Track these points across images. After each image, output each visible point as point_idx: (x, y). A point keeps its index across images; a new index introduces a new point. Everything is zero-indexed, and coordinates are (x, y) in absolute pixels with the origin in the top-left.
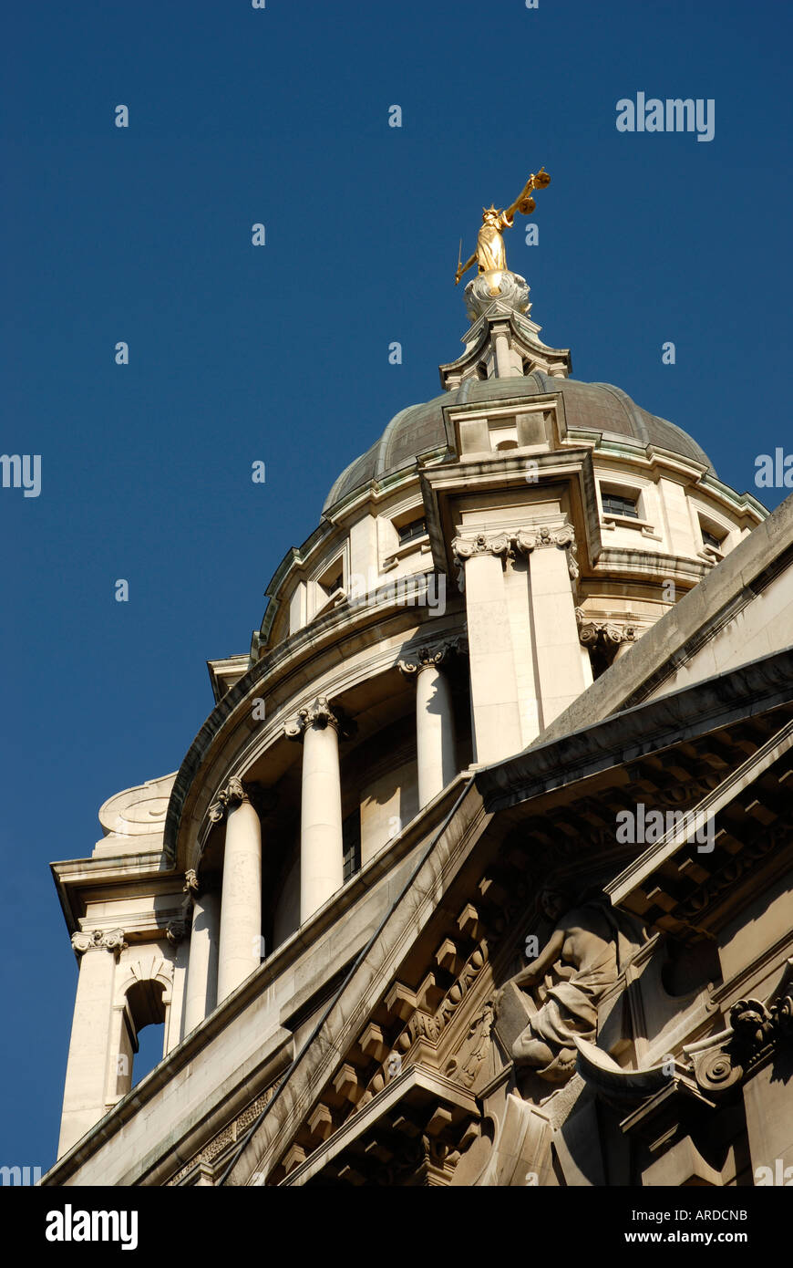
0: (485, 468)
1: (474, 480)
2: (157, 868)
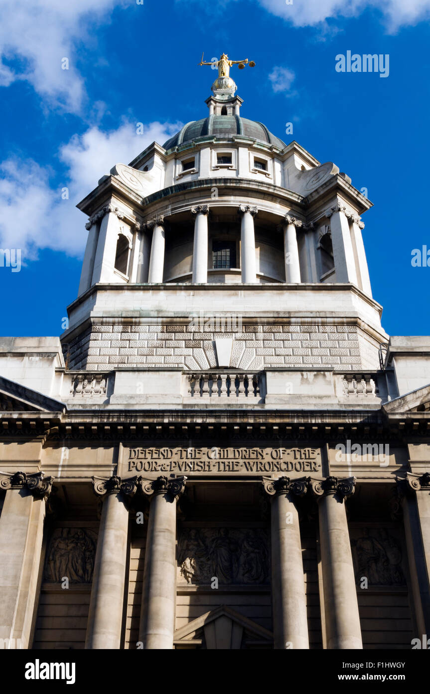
0: (351, 188)
1: (347, 188)
2: (139, 202)
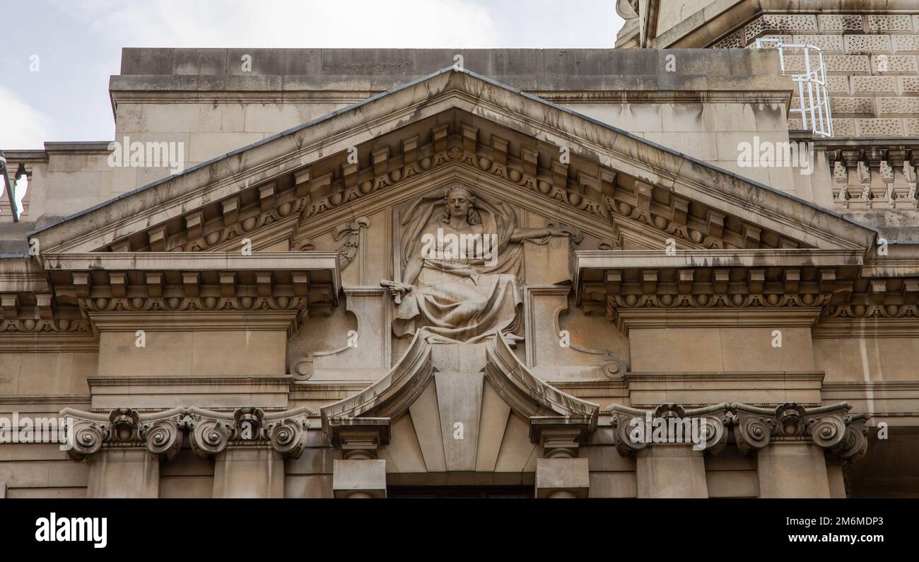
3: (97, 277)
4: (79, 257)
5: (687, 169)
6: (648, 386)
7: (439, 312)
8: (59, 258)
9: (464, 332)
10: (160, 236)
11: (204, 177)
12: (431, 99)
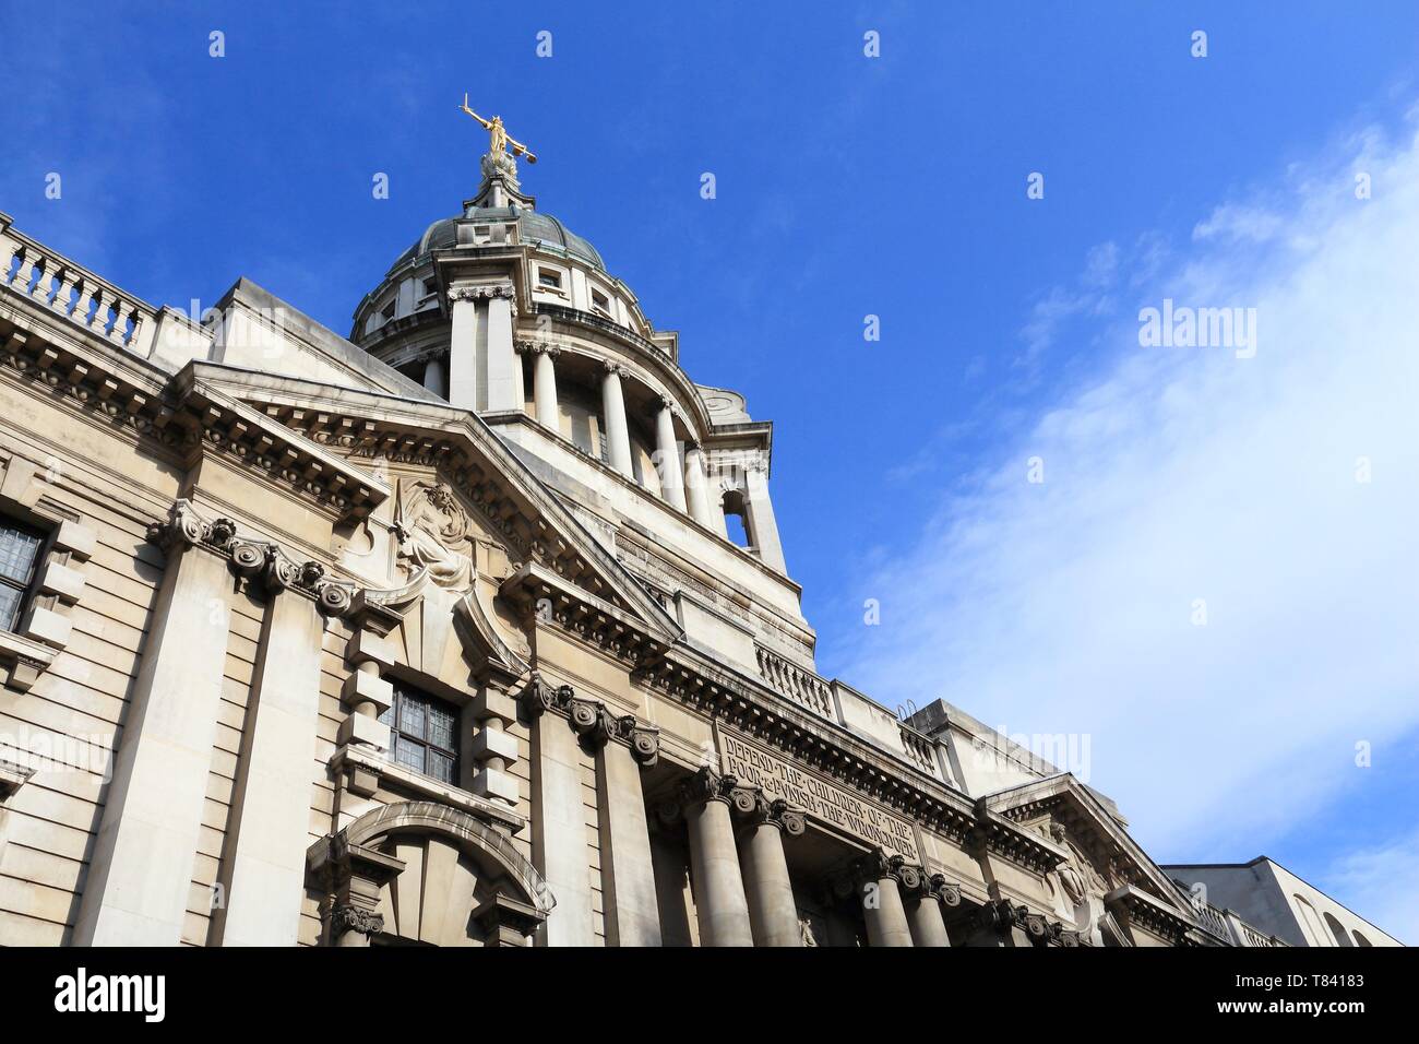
3: (229, 418)
4: (221, 395)
5: (590, 543)
6: (546, 669)
7: (426, 559)
8: (207, 388)
9: (440, 581)
10: (274, 412)
11: (316, 390)
12: (454, 422)
